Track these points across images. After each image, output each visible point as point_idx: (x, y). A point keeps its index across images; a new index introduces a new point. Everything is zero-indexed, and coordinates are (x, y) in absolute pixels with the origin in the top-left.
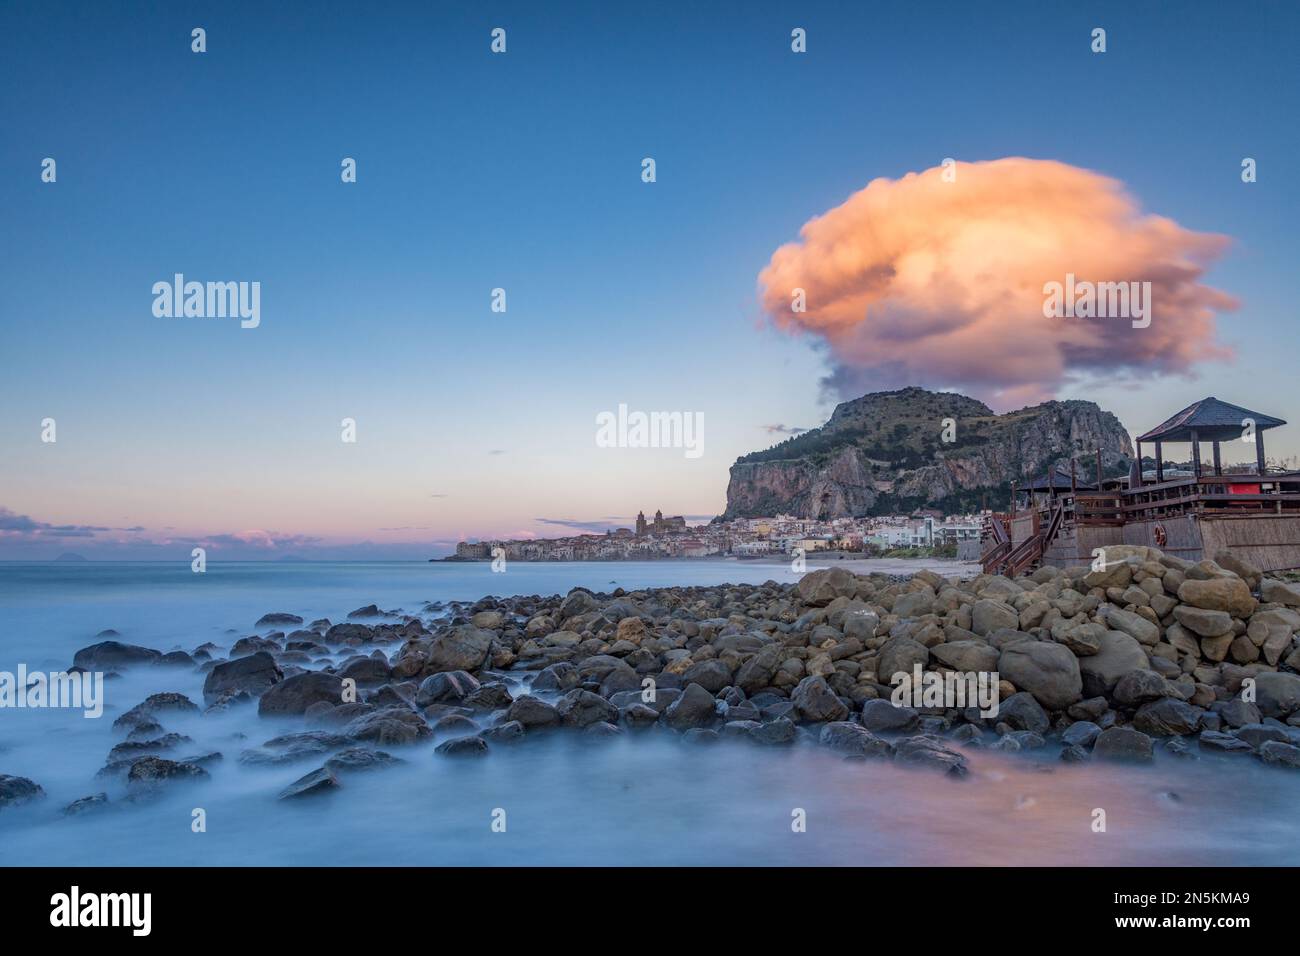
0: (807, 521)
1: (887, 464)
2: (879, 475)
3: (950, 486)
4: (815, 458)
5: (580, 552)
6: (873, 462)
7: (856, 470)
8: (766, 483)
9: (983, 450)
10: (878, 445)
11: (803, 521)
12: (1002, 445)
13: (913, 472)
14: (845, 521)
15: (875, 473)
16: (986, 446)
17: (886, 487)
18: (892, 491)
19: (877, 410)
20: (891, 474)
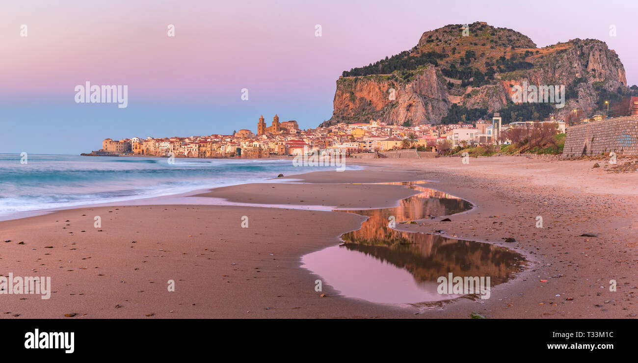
0: (395, 127)
1: (459, 82)
2: (452, 91)
3: (505, 102)
4: (403, 74)
5: (204, 149)
6: (448, 79)
7: (435, 85)
8: (364, 94)
9: (529, 74)
10: (453, 66)
11: (391, 127)
12: (542, 70)
13: (478, 88)
14: (424, 127)
15: (450, 89)
16: (531, 71)
17: (456, 100)
18: (461, 104)
19: (453, 38)
20: (461, 90)
